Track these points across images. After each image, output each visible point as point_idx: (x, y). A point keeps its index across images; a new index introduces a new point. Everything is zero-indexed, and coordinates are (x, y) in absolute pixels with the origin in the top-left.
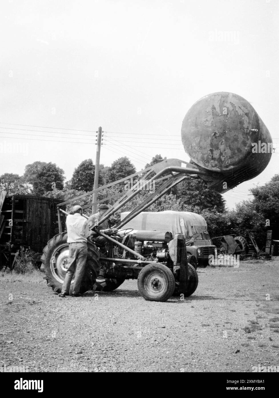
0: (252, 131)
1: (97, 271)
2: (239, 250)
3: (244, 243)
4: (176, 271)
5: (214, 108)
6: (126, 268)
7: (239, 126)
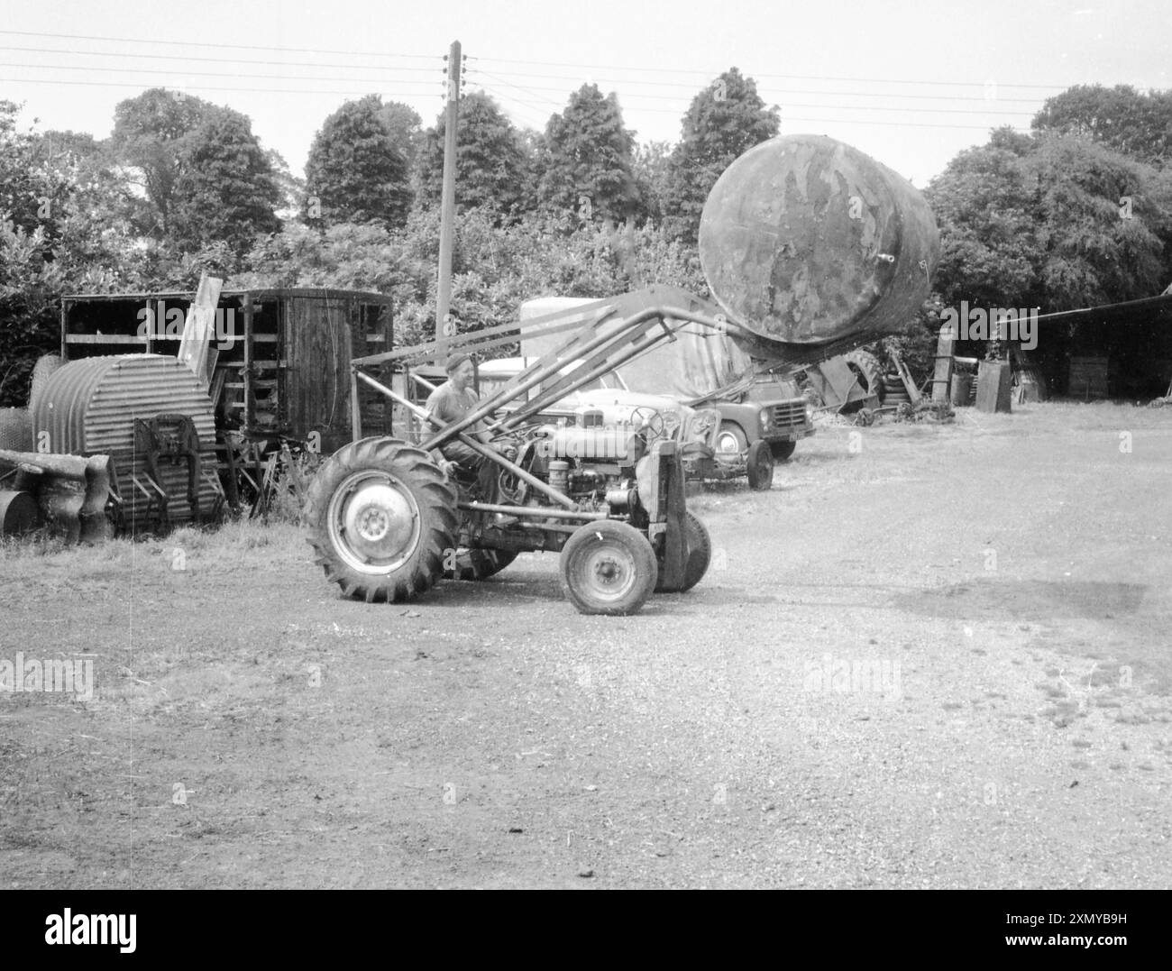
0: (880, 258)
1: (454, 536)
2: (857, 393)
3: (872, 372)
4: (656, 536)
5: (791, 180)
6: (528, 528)
7: (850, 238)
